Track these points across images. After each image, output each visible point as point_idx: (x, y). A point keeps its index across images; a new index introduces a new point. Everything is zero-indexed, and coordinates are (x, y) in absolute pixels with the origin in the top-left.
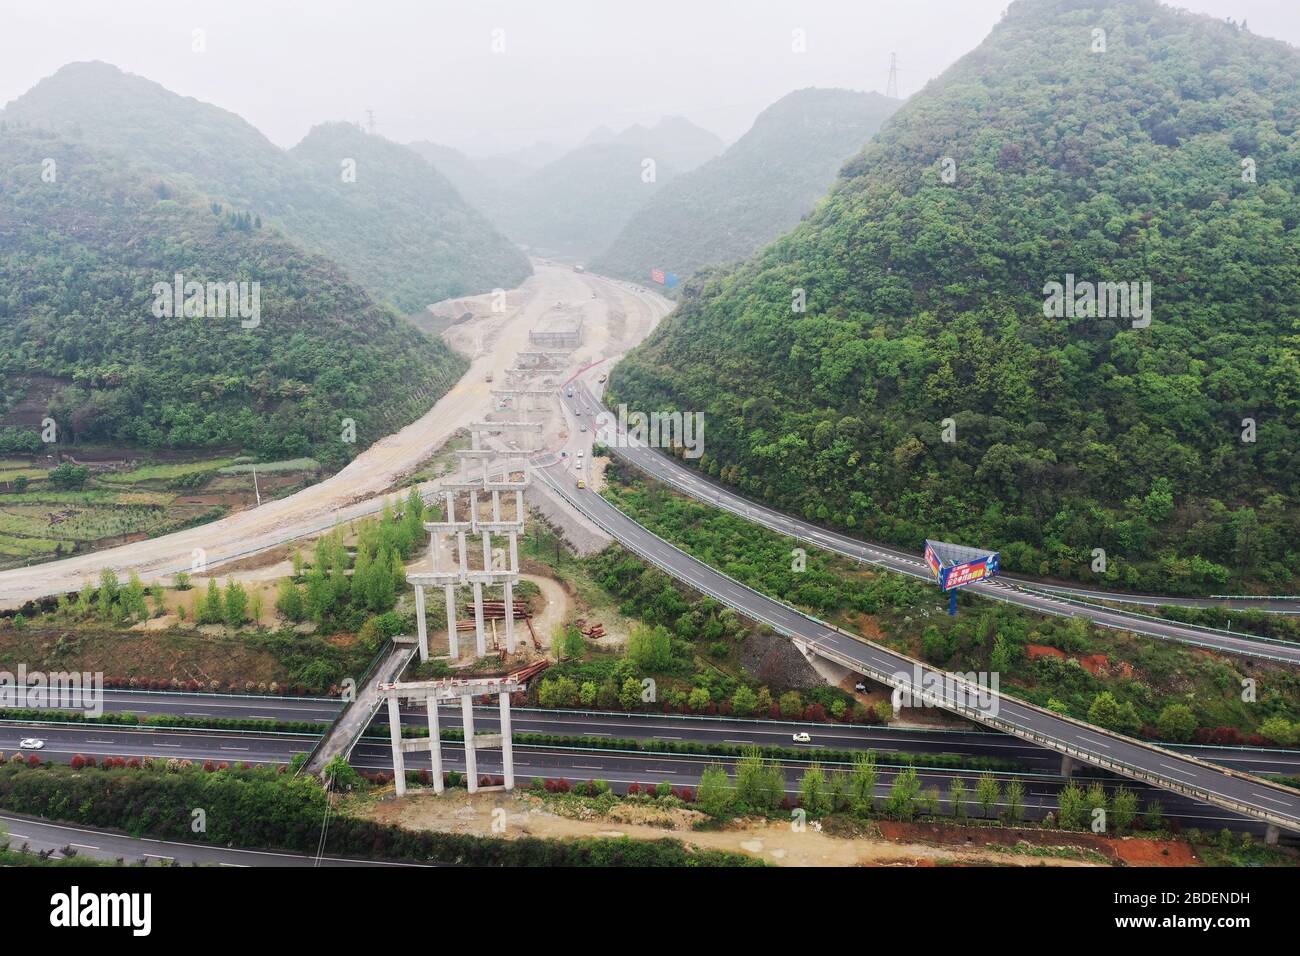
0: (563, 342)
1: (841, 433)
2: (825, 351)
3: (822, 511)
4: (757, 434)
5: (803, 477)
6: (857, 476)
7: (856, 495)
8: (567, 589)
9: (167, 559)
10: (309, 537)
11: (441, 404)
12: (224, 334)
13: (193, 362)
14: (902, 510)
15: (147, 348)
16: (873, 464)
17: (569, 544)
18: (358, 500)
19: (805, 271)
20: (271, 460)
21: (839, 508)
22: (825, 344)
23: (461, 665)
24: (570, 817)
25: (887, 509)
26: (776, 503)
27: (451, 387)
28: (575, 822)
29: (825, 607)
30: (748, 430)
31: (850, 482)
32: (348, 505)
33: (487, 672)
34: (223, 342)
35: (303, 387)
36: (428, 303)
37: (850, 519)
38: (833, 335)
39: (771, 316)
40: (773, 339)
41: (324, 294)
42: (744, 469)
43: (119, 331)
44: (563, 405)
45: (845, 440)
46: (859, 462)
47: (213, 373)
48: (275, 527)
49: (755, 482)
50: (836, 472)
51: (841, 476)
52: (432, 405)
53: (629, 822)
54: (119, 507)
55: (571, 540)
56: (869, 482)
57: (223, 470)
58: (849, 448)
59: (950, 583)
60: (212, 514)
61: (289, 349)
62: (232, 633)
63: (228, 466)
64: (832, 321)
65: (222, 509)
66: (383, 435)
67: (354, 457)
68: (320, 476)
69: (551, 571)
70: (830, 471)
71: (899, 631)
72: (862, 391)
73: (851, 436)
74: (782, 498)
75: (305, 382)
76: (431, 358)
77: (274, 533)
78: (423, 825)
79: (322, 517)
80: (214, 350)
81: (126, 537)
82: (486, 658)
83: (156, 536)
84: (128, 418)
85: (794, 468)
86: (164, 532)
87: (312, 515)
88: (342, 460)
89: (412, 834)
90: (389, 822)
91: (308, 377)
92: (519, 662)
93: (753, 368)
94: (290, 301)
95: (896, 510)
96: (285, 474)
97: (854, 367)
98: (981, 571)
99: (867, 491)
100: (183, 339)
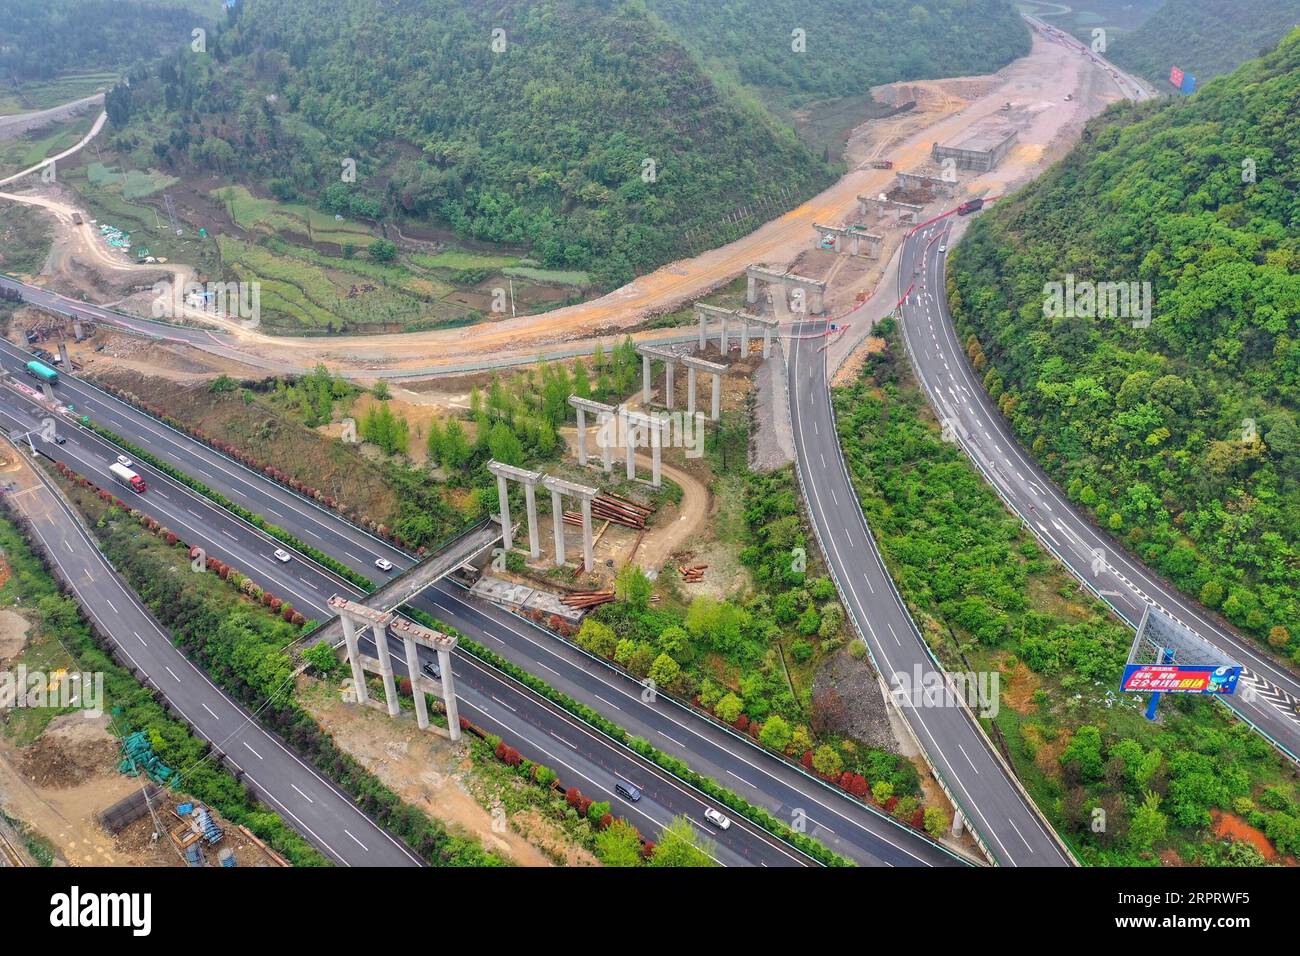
0: (970, 162)
1: (1154, 397)
2: (1190, 268)
3: (1087, 494)
4: (1054, 364)
5: (1084, 439)
6: (1152, 462)
7: (1140, 489)
8: (710, 506)
9: (396, 361)
10: (520, 367)
11: (770, 227)
12: (553, 122)
13: (520, 148)
14: (1196, 531)
15: (489, 128)
16: (1182, 453)
17: (754, 449)
18: (599, 333)
19: (1213, 141)
20: (551, 267)
21: (1112, 497)
22: (1194, 259)
23: (537, 567)
24: (479, 801)
25: (1177, 520)
26: (1041, 462)
27: (793, 207)
28: (479, 809)
29: (981, 640)
30: (1046, 354)
31: (1142, 466)
32: (587, 337)
33: (558, 583)
34: (550, 132)
35: (605, 192)
36: (872, 85)
37: (1116, 519)
38: (1207, 248)
39: (1140, 201)
40: (1131, 233)
41: (656, 90)
42: (1024, 405)
43: (471, 107)
44: (899, 250)
45: (1154, 406)
46: (1166, 443)
47: (534, 163)
48: (499, 348)
49: (1027, 426)
50: (1127, 447)
51: (1134, 453)
52: (755, 228)
53: (525, 836)
54: (403, 292)
55: (758, 445)
56: (1165, 475)
57: (506, 270)
58: (1155, 420)
59: (1133, 684)
60: (466, 318)
61: (606, 148)
62: (383, 458)
63: (512, 267)
64: (1217, 227)
65: (479, 314)
66: (675, 258)
67: (631, 280)
68: (585, 295)
69: (710, 479)
70: (1121, 443)
71: (1055, 710)
72: (1218, 342)
73: (1166, 403)
74: (1051, 457)
75: (609, 188)
76: (777, 170)
77: (498, 355)
78: (352, 746)
79: (552, 347)
80: (539, 140)
81: (390, 325)
82: (563, 568)
83: (410, 331)
84: (447, 201)
85: (1078, 423)
86: (420, 328)
87: (543, 342)
88: (615, 282)
89: (337, 752)
90: (329, 729)
91: (612, 183)
92: (591, 584)
93: (1094, 267)
94: (621, 93)
95: (1185, 528)
96: (557, 286)
97: (1218, 305)
98: (1200, 683)
99: (1159, 487)
100: (519, 122)
